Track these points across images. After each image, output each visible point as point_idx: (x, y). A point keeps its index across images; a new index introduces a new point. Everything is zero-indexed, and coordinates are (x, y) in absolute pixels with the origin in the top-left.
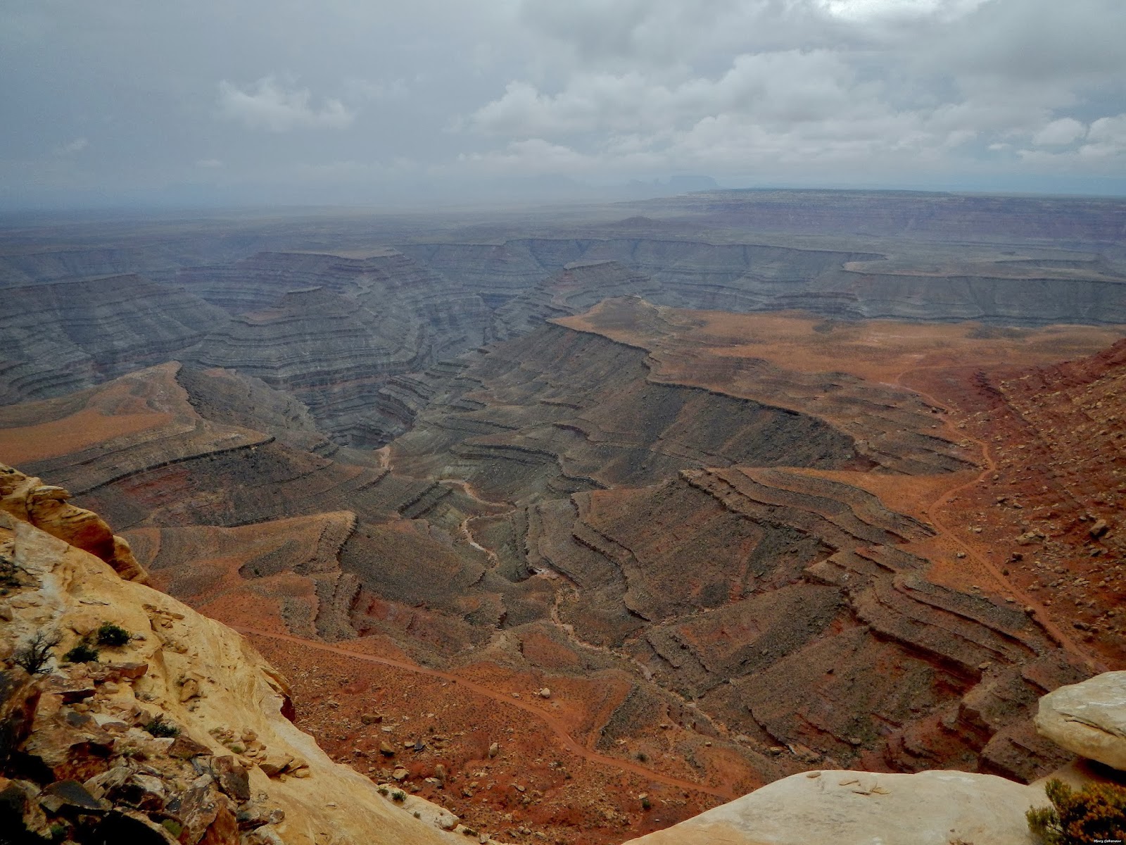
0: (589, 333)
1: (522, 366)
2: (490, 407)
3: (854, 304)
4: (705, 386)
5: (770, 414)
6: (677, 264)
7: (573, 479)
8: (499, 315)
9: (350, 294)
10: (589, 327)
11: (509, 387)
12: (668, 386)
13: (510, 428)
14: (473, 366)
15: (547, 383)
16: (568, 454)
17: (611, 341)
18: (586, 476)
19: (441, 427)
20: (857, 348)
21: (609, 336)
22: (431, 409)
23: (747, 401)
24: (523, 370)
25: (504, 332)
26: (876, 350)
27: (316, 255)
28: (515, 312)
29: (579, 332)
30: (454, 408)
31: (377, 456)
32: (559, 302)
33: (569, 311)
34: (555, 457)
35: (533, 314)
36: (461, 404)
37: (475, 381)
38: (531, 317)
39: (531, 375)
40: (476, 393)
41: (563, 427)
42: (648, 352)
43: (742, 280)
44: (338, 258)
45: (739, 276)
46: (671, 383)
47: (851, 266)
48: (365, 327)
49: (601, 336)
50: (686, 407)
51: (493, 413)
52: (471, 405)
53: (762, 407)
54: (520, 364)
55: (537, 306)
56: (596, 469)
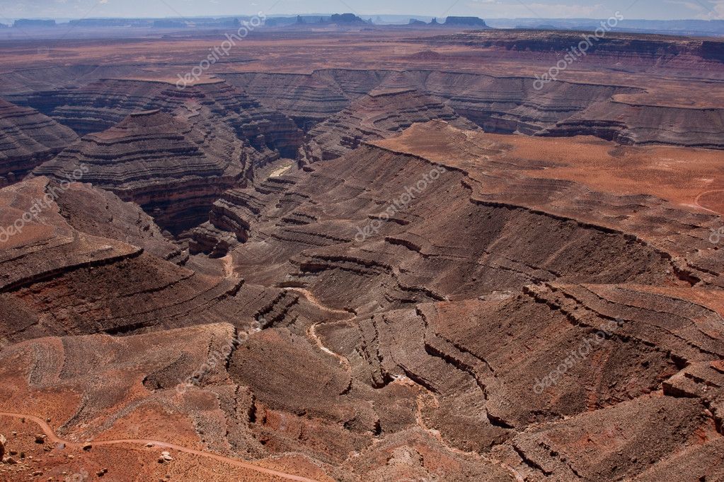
0: (406, 155)
1: (346, 183)
2: (321, 222)
3: (626, 131)
4: (525, 205)
5: (588, 232)
6: (464, 93)
7: (409, 289)
8: (312, 136)
9: (182, 116)
10: (405, 149)
11: (336, 202)
12: (491, 205)
13: (342, 240)
14: (300, 183)
15: (371, 200)
16: (403, 265)
17: (427, 162)
18: (420, 287)
19: (279, 239)
20: (654, 171)
21: (425, 158)
22: (265, 221)
23: (565, 219)
24: (347, 187)
25: (319, 150)
26: (670, 173)
27: (150, 82)
28: (328, 133)
29: (398, 154)
30: (287, 221)
31: (222, 264)
32: (369, 126)
33: (378, 133)
34: (389, 268)
35: (343, 135)
36: (293, 217)
37: (303, 196)
38: (344, 138)
39: (356, 191)
40: (304, 206)
41: (393, 242)
42: (466, 174)
43: (520, 108)
44: (169, 84)
45: (519, 104)
46: (494, 201)
47: (619, 97)
48: (197, 145)
49: (418, 158)
50: (508, 224)
51: (325, 226)
52: (304, 219)
53: (580, 225)
54: (343, 181)
55: (348, 128)
56: (430, 280)
